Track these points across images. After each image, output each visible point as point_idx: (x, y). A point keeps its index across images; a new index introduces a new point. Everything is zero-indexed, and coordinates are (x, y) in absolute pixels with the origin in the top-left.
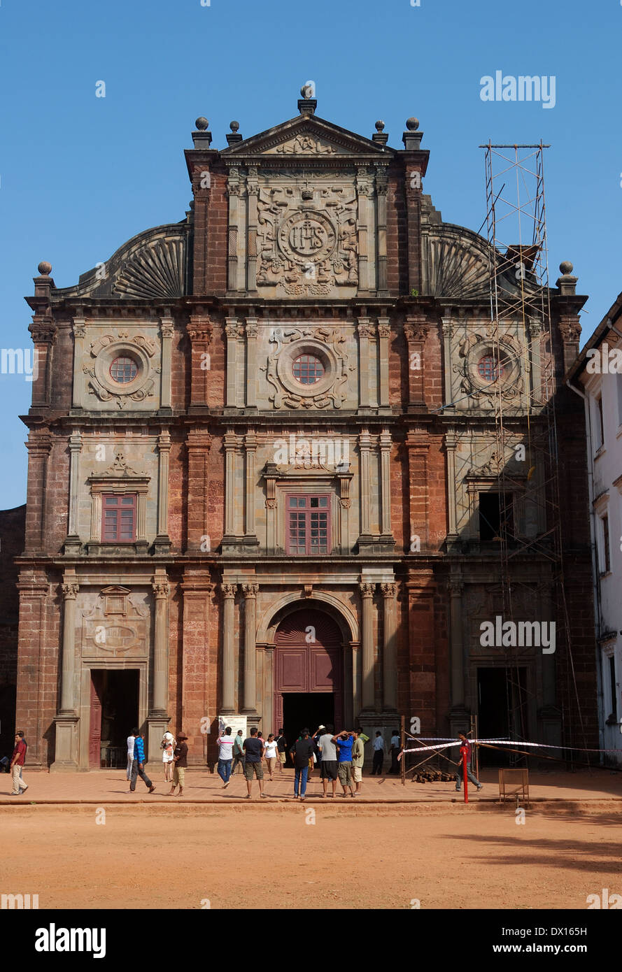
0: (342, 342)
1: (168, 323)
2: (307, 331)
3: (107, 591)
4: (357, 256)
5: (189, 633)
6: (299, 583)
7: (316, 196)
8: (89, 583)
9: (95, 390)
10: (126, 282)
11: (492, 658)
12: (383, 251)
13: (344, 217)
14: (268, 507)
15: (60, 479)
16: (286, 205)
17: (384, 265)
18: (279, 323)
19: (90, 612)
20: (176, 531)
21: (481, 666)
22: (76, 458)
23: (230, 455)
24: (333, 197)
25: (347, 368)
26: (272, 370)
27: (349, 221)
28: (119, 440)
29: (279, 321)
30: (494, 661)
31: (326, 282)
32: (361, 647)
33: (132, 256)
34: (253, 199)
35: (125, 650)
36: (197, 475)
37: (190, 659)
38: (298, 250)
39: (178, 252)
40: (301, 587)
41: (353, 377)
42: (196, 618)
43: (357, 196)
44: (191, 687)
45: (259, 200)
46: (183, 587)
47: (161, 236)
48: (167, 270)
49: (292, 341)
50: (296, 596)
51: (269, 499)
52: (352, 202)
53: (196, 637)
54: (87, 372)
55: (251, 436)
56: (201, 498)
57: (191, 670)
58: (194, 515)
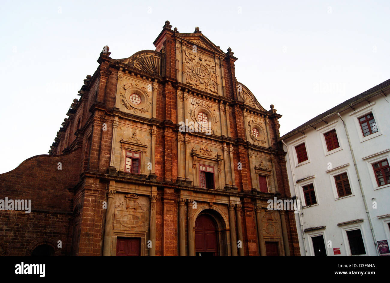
0: (215, 111)
1: (156, 85)
2: (204, 104)
3: (128, 196)
4: (217, 84)
5: (166, 220)
6: (208, 201)
7: (203, 60)
8: (121, 191)
9: (125, 103)
10: (138, 66)
11: (269, 238)
12: (224, 85)
13: (212, 70)
14: (193, 168)
15: (107, 138)
16: (194, 60)
17: (225, 89)
18: (194, 98)
19: (119, 206)
20: (158, 172)
21: (266, 241)
22: (115, 131)
23: (180, 144)
24: (208, 63)
25: (217, 121)
26: (193, 114)
27: (213, 72)
28: (134, 127)
29: (194, 97)
30: (270, 239)
31: (208, 89)
32: (230, 231)
33: (141, 57)
34: (184, 53)
35: (135, 227)
36: (168, 149)
37: (167, 233)
38: (199, 75)
39: (158, 62)
40: (208, 203)
41: (219, 124)
42: (169, 213)
43: (215, 65)
44: (167, 248)
45: (186, 55)
46: (164, 198)
47: (152, 54)
48: (153, 67)
49: (199, 106)
50: (206, 207)
51: (194, 164)
52: (214, 66)
53: (169, 222)
54: (121, 95)
55: (188, 138)
56: (170, 159)
57: (167, 239)
58: (168, 165)
